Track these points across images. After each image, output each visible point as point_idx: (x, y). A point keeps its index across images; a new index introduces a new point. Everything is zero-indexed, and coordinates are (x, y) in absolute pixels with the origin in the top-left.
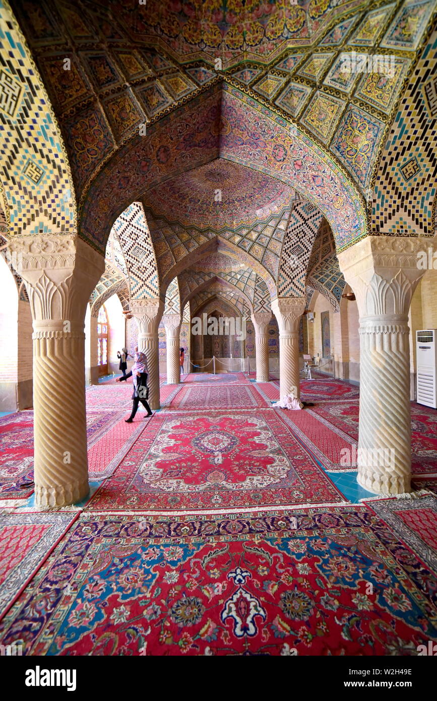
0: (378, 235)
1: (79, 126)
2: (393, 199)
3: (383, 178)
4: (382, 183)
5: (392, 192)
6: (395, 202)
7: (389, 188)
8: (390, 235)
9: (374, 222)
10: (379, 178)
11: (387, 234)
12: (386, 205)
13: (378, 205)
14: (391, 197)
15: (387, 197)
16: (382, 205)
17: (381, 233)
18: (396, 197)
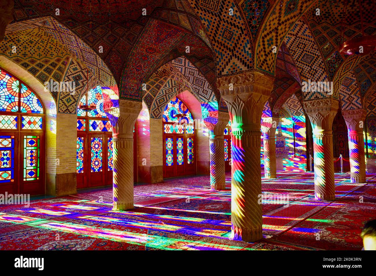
0: (221, 77)
1: (111, 59)
2: (227, 53)
3: (216, 44)
4: (217, 46)
5: (225, 49)
6: (228, 54)
7: (222, 48)
8: (227, 76)
9: (219, 70)
10: (214, 45)
11: (225, 75)
12: (224, 58)
13: (220, 59)
14: (226, 52)
15: (223, 53)
16: (222, 58)
17: (222, 76)
18: (228, 52)
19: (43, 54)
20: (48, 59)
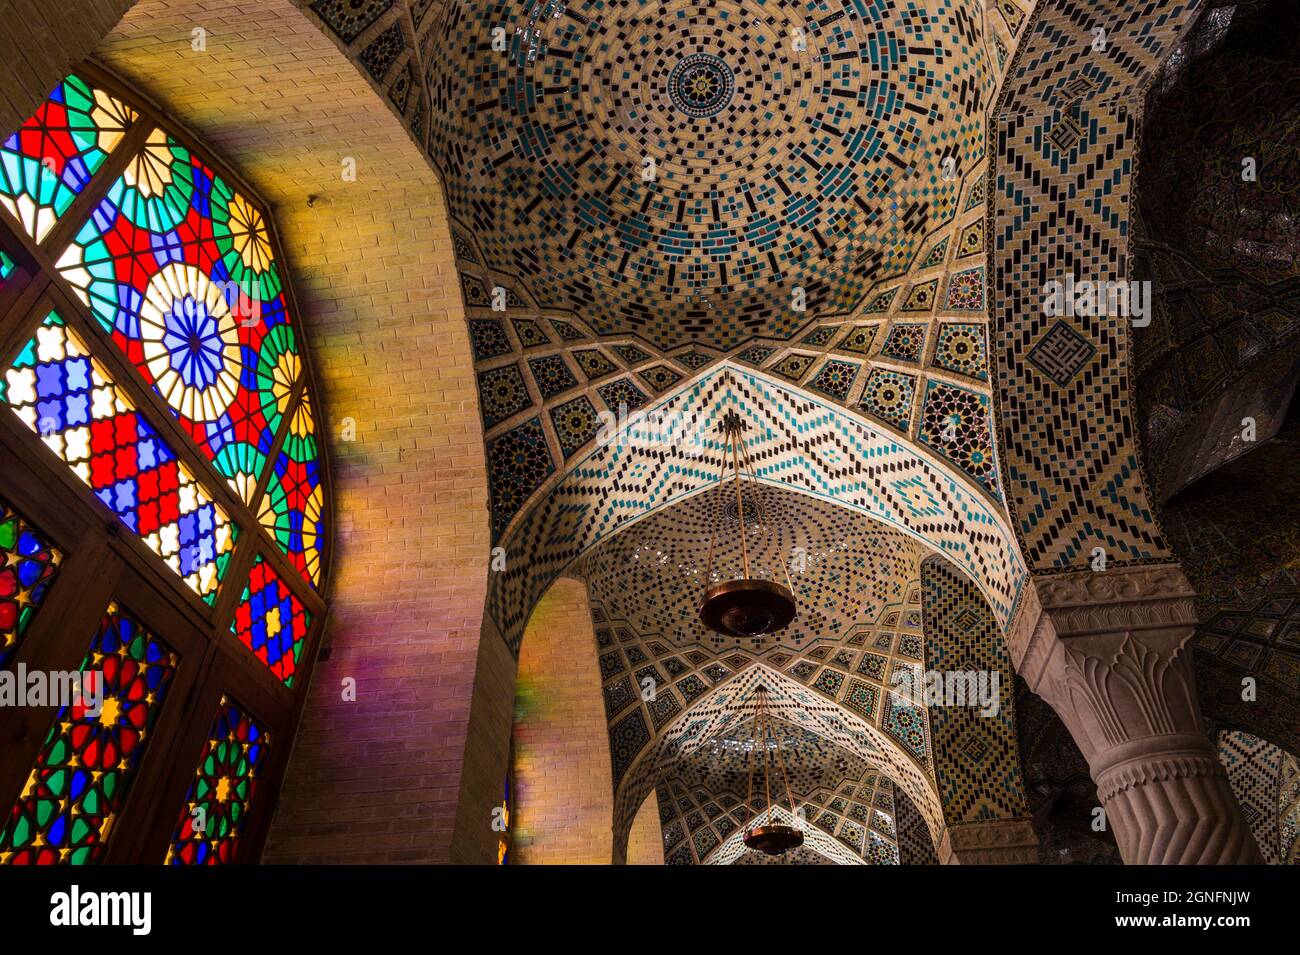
19: (653, 621)
20: (666, 645)
